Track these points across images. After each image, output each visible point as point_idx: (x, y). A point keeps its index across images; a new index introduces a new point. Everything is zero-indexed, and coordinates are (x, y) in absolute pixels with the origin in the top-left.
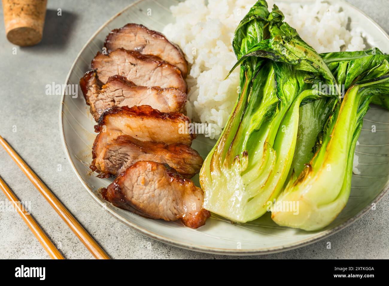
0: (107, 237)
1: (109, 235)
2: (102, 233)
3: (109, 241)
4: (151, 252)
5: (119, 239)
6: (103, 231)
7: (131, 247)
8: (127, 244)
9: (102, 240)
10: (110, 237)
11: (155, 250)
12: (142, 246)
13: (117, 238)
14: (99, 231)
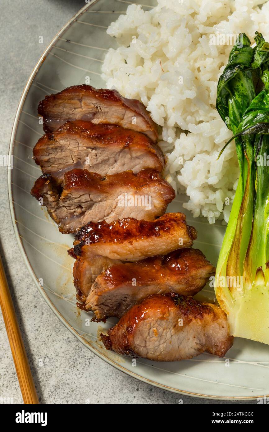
0: (33, 308)
1: (36, 307)
2: (29, 300)
3: (32, 315)
4: (72, 349)
5: (44, 315)
6: (31, 297)
7: (54, 333)
8: (50, 327)
9: (26, 310)
10: (36, 309)
11: (77, 348)
12: (66, 338)
13: (43, 314)
14: (26, 296)
